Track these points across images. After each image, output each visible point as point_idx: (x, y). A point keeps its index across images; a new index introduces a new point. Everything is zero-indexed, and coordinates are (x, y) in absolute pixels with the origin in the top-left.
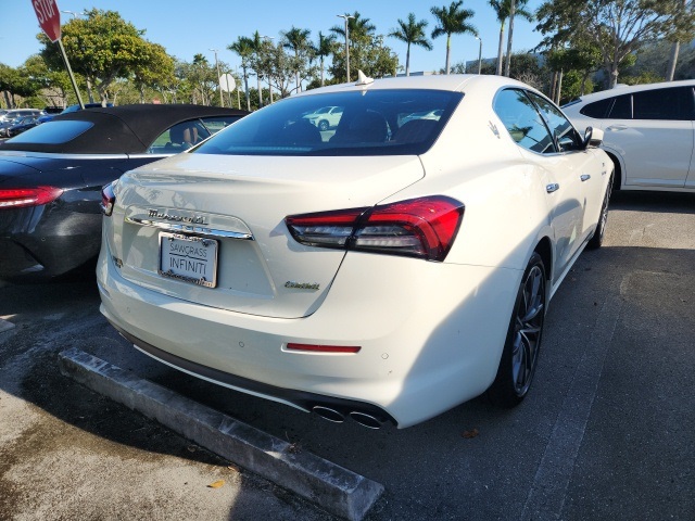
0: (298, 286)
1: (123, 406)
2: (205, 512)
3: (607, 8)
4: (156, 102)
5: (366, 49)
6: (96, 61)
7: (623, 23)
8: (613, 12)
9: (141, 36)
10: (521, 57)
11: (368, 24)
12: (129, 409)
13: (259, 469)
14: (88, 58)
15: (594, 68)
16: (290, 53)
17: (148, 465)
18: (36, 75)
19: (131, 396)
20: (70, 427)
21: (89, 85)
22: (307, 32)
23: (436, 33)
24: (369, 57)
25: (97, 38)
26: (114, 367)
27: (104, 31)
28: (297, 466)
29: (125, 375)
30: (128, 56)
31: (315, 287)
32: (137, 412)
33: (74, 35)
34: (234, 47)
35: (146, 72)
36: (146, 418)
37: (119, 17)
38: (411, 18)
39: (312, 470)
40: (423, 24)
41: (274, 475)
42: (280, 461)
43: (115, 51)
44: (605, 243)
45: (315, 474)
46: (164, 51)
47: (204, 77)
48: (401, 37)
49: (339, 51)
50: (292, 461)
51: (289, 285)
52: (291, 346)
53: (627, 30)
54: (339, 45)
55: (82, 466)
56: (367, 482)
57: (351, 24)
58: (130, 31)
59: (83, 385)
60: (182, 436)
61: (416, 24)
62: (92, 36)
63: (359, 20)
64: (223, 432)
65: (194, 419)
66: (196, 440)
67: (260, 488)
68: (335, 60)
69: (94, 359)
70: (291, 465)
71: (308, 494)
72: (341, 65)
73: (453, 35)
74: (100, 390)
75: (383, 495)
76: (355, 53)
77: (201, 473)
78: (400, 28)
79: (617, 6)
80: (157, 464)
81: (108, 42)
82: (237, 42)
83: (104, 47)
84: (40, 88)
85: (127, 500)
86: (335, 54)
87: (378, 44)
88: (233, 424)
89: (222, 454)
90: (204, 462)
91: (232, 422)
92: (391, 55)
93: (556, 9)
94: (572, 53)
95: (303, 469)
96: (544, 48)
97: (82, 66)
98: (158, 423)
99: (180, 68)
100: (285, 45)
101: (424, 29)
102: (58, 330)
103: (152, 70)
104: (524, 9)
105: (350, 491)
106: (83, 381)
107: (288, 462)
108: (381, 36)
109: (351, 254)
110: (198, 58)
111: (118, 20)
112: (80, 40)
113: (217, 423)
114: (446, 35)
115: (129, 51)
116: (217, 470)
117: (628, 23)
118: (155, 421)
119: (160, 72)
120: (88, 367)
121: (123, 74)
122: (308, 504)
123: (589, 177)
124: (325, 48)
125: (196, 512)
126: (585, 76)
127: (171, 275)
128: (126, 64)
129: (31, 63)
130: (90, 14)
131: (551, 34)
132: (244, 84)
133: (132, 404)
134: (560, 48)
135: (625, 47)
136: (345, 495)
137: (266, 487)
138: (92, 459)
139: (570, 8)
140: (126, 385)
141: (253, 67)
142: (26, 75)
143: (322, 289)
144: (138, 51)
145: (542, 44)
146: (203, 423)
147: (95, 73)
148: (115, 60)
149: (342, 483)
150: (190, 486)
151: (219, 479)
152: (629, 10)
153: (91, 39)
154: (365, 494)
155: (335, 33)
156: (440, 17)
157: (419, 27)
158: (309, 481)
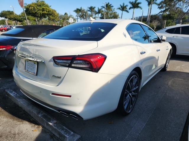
0: (56, 77)
1: (18, 106)
2: (29, 138)
3: (180, 2)
4: (54, 25)
5: (110, 12)
6: (38, 14)
7: (184, 7)
8: (181, 4)
9: (50, 7)
10: (155, 16)
11: (111, 5)
13: (47, 127)
14: (36, 13)
15: (175, 19)
16: (89, 13)
17: (19, 123)
18: (23, 17)
19: (20, 103)
20: (3, 110)
21: (36, 20)
22: (95, 7)
23: (130, 8)
24: (111, 14)
25: (38, 7)
26: (18, 95)
27: (40, 6)
28: (56, 128)
29: (20, 97)
30: (46, 13)
31: (60, 77)
32: (21, 108)
33: (33, 7)
34: (75, 11)
35: (51, 17)
37: (44, 2)
38: (124, 4)
39: (59, 129)
40: (127, 6)
41: (50, 129)
42: (52, 126)
43: (43, 11)
44: (168, 70)
45: (60, 131)
46: (56, 11)
47: (66, 19)
48: (120, 9)
49: (103, 13)
50: (55, 126)
51: (54, 76)
52: (53, 94)
53: (185, 9)
54: (103, 11)
55: (2, 121)
56: (74, 134)
57: (107, 5)
58: (47, 6)
59: (10, 99)
60: (30, 116)
61: (125, 6)
62: (37, 7)
63: (109, 4)
64: (39, 116)
65: (33, 111)
66: (33, 117)
67: (46, 133)
68: (101, 15)
69: (14, 92)
70: (54, 127)
71: (58, 136)
72: (103, 16)
73: (135, 9)
74: (13, 101)
75: (79, 138)
76: (107, 13)
77: (32, 127)
78: (120, 7)
79: (183, 2)
80: (21, 123)
81: (41, 8)
82: (76, 9)
83: (40, 10)
84: (24, 20)
85: (10, 132)
86: (101, 14)
87: (114, 11)
88: (43, 114)
89: (39, 122)
90: (34, 124)
91: (43, 113)
92: (117, 14)
93: (165, 2)
94: (169, 15)
95: (57, 129)
96: (161, 13)
97: (34, 15)
98: (25, 111)
99: (60, 16)
100: (89, 11)
101: (127, 7)
102: (10, 83)
103: (53, 16)
104: (156, 2)
105: (68, 137)
106: (10, 98)
108: (114, 9)
109: (70, 69)
110: (66, 14)
111: (44, 3)
112: (34, 8)
113: (38, 113)
114: (133, 9)
115: (47, 11)
116: (36, 126)
117: (186, 7)
118: (24, 111)
119: (54, 17)
120: (11, 94)
121: (45, 17)
122: (58, 139)
123: (159, 50)
124: (99, 11)
125: (27, 138)
126: (172, 22)
127: (27, 71)
128: (46, 15)
129: (22, 13)
130: (37, 1)
131: (163, 10)
132: (77, 21)
133: (20, 106)
134: (165, 14)
135: (184, 14)
136: (66, 138)
137: (48, 132)
138: (5, 120)
139: (169, 2)
140: (19, 100)
141: (79, 16)
142: (21, 17)
143: (62, 78)
144: (49, 11)
145: (160, 12)
146: (35, 113)
147: (37, 17)
148: (43, 13)
149: (66, 134)
150: (28, 130)
151: (36, 129)
152: (186, 3)
153: (37, 8)
154: (73, 138)
155: (102, 8)
156: (132, 4)
157: (125, 7)
158: (58, 132)
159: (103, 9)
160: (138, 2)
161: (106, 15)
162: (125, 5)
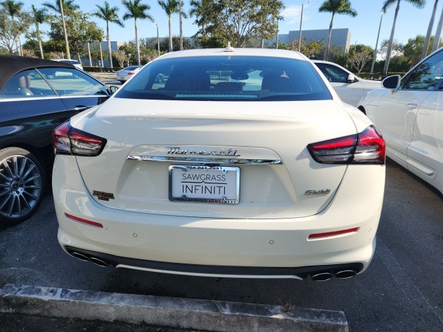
0: (315, 193)
5: (78, 22)
12: (107, 323)
13: (263, 331)
19: (112, 310)
22: (21, 4)
23: (126, 17)
24: (81, 27)
26: (72, 291)
29: (91, 294)
31: (328, 191)
36: (131, 324)
38: (107, 5)
39: (311, 319)
40: (116, 9)
41: (279, 331)
42: (286, 320)
45: (315, 320)
48: (100, 16)
49: (55, 21)
50: (293, 317)
51: (309, 193)
52: (312, 236)
64: (225, 313)
66: (194, 327)
68: (52, 27)
70: (295, 319)
72: (59, 31)
73: (138, 19)
74: (64, 315)
76: (69, 24)
78: (99, 10)
86: (51, 24)
87: (86, 19)
88: (227, 305)
91: (223, 303)
92: (98, 28)
96: (200, 35)
101: (116, 13)
105: (346, 323)
107: (292, 319)
108: (88, 14)
109: (351, 167)
113: (215, 308)
114: (133, 19)
120: (45, 297)
124: (40, 17)
127: (184, 199)
136: (344, 327)
140: (103, 303)
143: (332, 192)
146: (205, 311)
149: (337, 320)
155: (47, 7)
156: (128, 6)
157: (113, 11)
158: (311, 326)
159: (51, 12)
160: (141, 3)
161: (69, 28)
162: (110, 8)
